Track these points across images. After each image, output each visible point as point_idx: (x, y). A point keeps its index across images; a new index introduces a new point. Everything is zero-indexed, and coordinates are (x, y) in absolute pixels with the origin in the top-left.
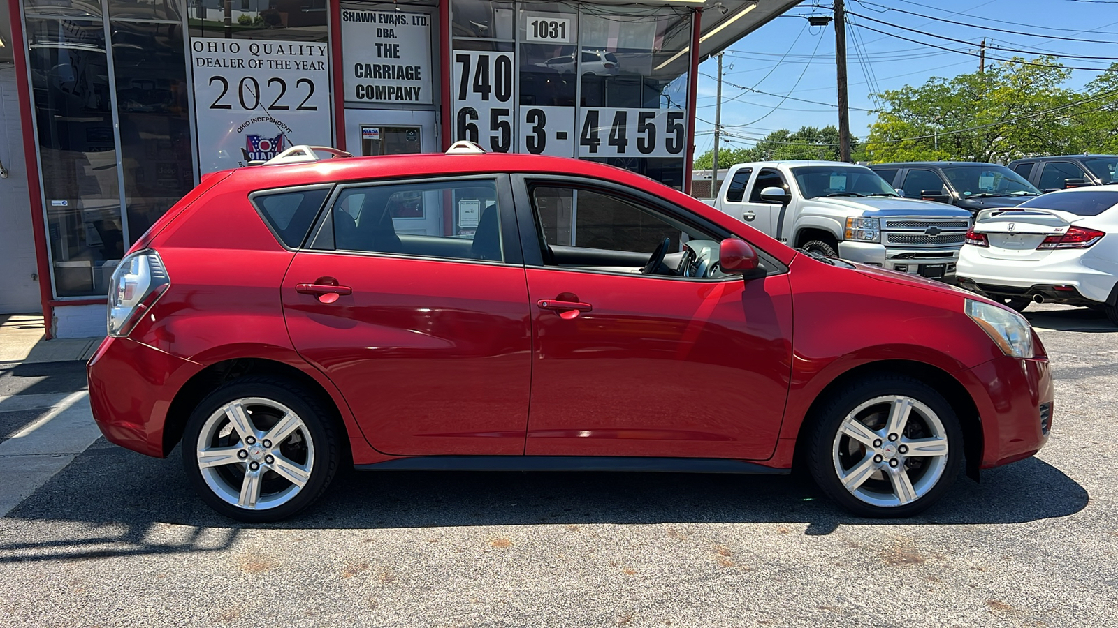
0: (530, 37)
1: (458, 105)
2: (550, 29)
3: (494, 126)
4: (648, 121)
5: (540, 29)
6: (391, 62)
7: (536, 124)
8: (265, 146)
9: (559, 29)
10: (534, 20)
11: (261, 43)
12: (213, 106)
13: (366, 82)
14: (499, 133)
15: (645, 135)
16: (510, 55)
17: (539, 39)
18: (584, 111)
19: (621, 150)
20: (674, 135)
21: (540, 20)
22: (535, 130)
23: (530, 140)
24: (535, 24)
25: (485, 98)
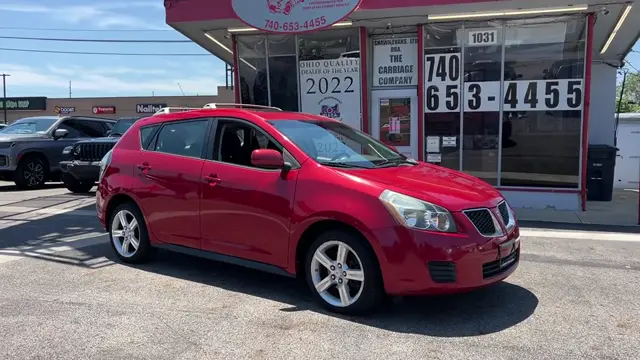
0: (471, 43)
1: (427, 85)
2: (484, 37)
3: (448, 95)
4: (553, 87)
5: (477, 38)
6: (398, 64)
7: (474, 92)
8: (330, 110)
9: (490, 37)
10: (473, 33)
11: (329, 61)
12: (308, 93)
13: (384, 76)
14: (451, 99)
15: (551, 96)
16: (458, 55)
17: (477, 44)
18: (507, 84)
19: (533, 106)
20: (573, 96)
21: (477, 33)
22: (474, 96)
23: (470, 102)
24: (474, 35)
25: (443, 79)
